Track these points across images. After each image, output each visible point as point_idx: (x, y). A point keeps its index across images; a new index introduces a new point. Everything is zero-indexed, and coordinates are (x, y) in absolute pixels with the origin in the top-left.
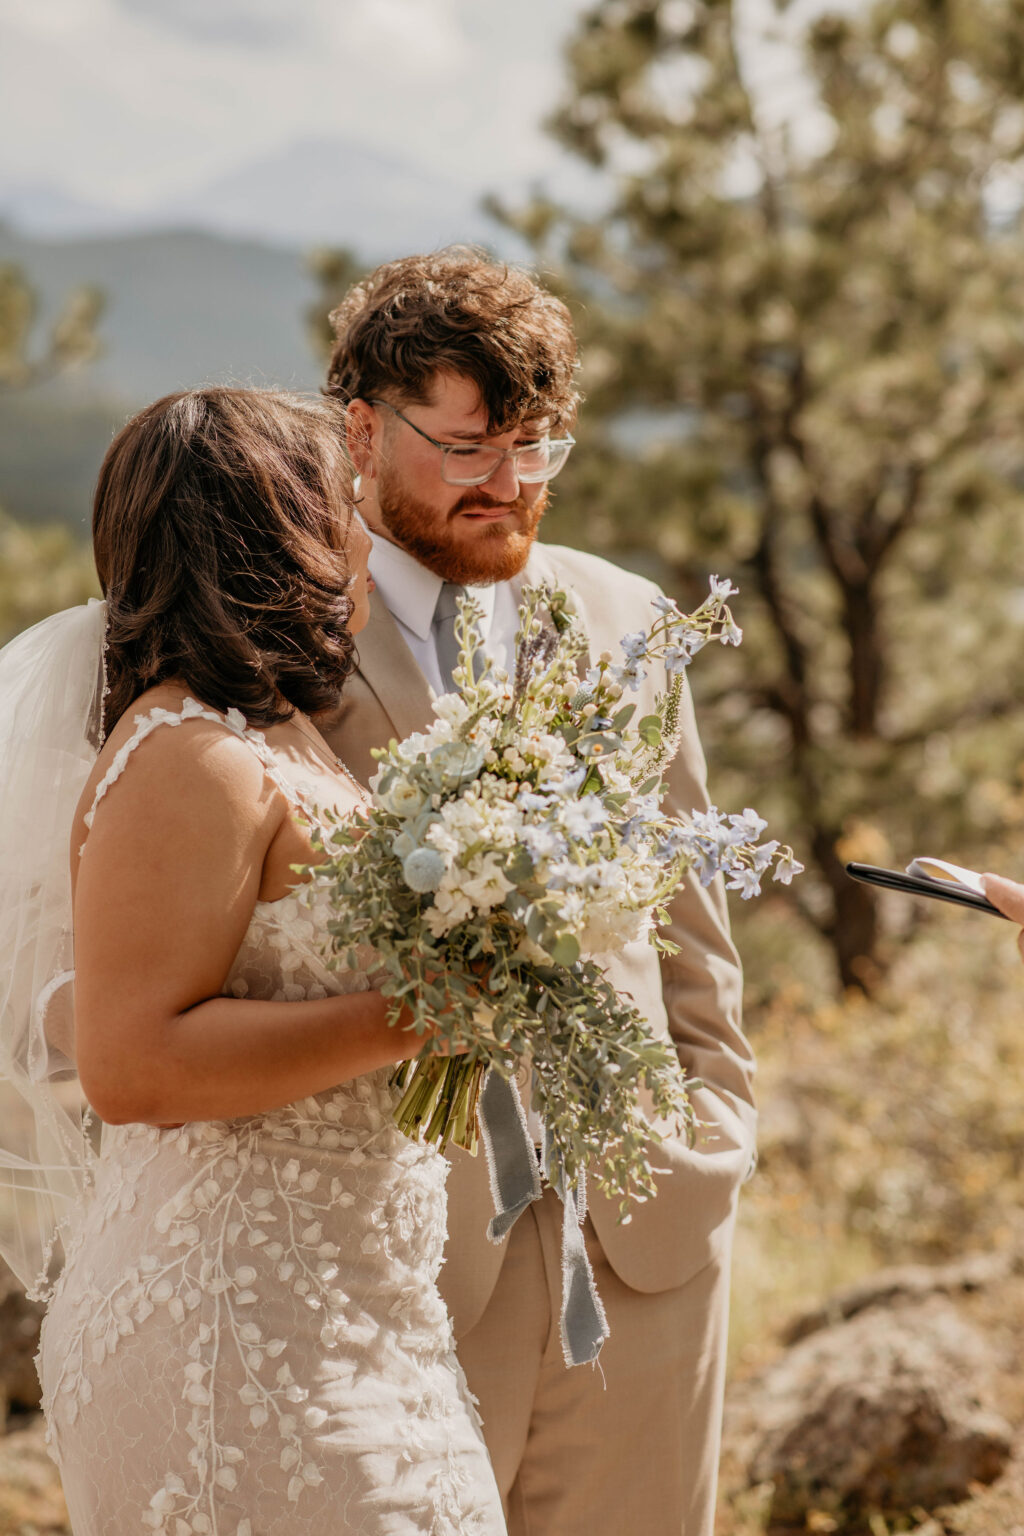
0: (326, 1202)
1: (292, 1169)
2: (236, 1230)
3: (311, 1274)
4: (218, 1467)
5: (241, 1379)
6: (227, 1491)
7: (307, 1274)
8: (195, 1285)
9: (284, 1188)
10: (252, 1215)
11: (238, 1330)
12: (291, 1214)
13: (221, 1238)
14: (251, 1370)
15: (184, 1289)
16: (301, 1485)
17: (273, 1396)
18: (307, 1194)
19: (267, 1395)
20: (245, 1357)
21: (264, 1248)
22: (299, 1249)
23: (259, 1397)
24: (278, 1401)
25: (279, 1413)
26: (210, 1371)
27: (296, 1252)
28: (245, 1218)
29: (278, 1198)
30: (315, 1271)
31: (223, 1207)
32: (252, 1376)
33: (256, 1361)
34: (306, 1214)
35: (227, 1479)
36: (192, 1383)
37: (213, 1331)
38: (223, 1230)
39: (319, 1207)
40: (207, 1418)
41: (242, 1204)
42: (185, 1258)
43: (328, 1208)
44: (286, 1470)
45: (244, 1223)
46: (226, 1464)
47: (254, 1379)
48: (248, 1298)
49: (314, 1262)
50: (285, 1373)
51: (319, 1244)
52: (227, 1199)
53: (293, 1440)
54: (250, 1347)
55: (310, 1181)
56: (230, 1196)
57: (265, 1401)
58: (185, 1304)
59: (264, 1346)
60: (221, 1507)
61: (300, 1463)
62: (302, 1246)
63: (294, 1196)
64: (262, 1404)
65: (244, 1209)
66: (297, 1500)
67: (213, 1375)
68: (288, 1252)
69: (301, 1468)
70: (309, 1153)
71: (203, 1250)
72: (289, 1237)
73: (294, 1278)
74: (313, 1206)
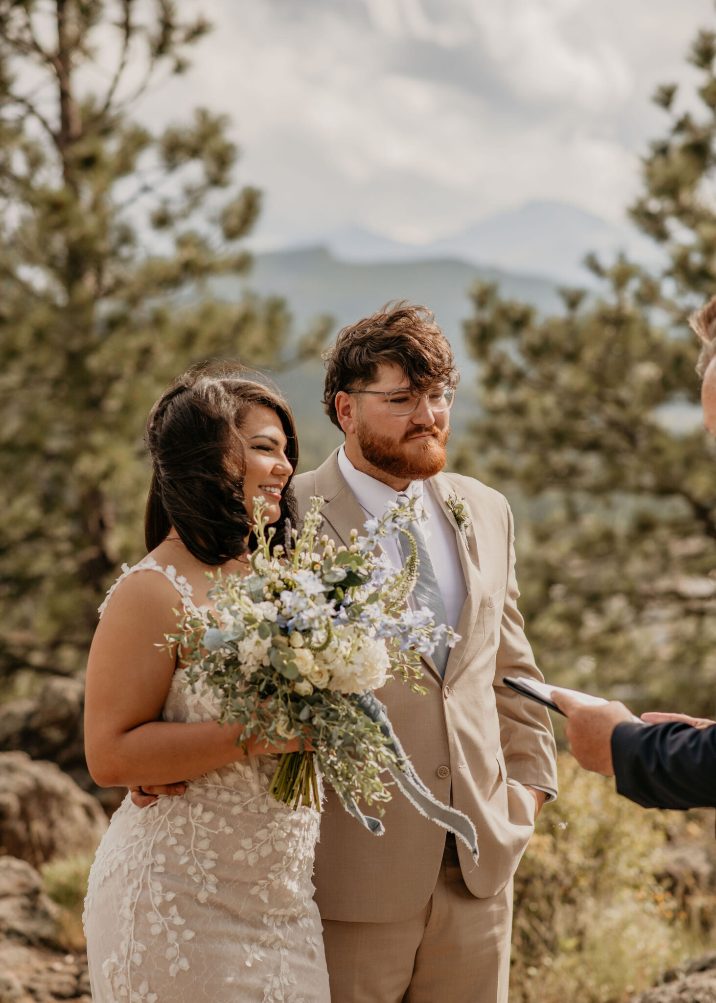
0: (216, 828)
1: (199, 809)
2: (163, 835)
3: (199, 864)
4: (133, 953)
5: (149, 908)
6: (137, 966)
7: (197, 864)
8: (136, 858)
9: (193, 818)
10: (173, 829)
11: (151, 884)
12: (194, 833)
13: (154, 837)
14: (155, 905)
15: (131, 859)
16: (177, 968)
17: (165, 920)
18: (206, 824)
19: (162, 919)
20: (153, 899)
21: (174, 847)
22: (195, 851)
23: (158, 920)
24: (168, 923)
25: (168, 929)
26: (134, 903)
27: (193, 852)
28: (169, 830)
29: (188, 823)
30: (201, 863)
31: (159, 822)
32: (155, 908)
33: (158, 901)
34: (203, 834)
35: (137, 959)
36: (125, 907)
37: (139, 883)
38: (156, 833)
39: (211, 831)
40: (131, 927)
41: (169, 822)
42: (135, 844)
43: (217, 832)
44: (169, 959)
45: (168, 833)
46: (137, 951)
47: (156, 910)
48: (160, 869)
49: (202, 858)
50: (174, 910)
51: (207, 850)
52: (161, 819)
53: (174, 944)
54: (156, 894)
55: (208, 817)
56: (163, 817)
57: (161, 922)
58: (129, 866)
59: (164, 894)
60: (134, 973)
61: (178, 957)
62: (197, 850)
63: (198, 823)
64: (159, 923)
65: (169, 825)
66: (175, 976)
67: (135, 905)
68: (188, 851)
69: (178, 959)
70: (210, 804)
71: (144, 842)
72: (190, 844)
73: (188, 864)
74: (208, 830)
